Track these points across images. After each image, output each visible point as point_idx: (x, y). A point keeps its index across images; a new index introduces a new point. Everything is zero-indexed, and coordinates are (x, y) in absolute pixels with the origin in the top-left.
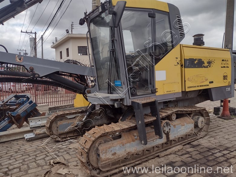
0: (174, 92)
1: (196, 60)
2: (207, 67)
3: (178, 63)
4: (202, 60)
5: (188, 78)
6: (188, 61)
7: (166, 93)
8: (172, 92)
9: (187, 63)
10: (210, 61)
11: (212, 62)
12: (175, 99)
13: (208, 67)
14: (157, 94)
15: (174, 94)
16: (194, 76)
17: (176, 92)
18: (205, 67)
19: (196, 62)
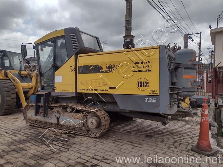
0: (68, 91)
1: (91, 66)
2: (106, 72)
3: (72, 70)
4: (99, 66)
5: (81, 82)
6: (81, 68)
7: (62, 91)
8: (66, 91)
9: (81, 70)
10: (111, 65)
11: (115, 67)
12: (71, 97)
13: (109, 72)
14: (56, 91)
15: (69, 93)
16: (88, 80)
17: (69, 91)
18: (103, 72)
19: (90, 69)
